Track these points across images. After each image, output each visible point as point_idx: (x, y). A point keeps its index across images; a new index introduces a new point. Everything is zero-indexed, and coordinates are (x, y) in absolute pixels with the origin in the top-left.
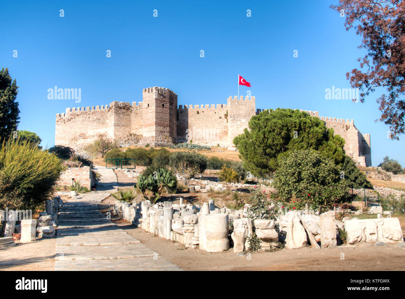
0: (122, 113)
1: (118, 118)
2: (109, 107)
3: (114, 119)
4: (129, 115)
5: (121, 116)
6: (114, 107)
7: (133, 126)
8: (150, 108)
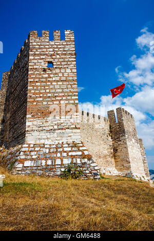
8: (57, 71)
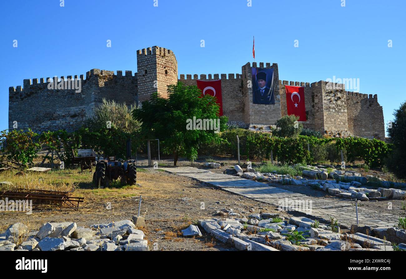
3: (94, 93)
6: (93, 76)
8: (149, 75)
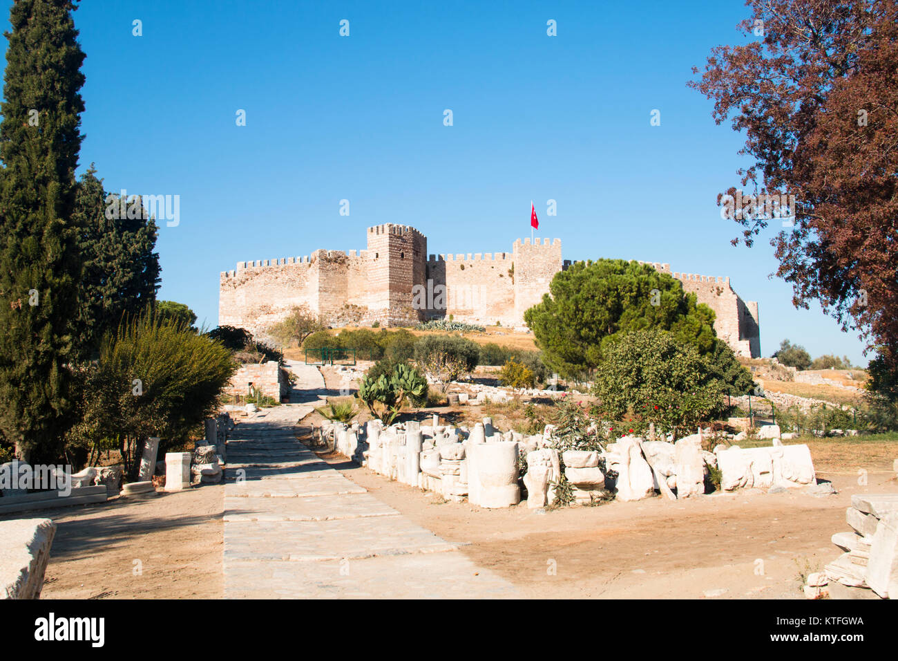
0: (333, 269)
1: (325, 278)
2: (309, 261)
3: (318, 280)
4: (343, 273)
5: (331, 274)
6: (318, 259)
7: (352, 292)
